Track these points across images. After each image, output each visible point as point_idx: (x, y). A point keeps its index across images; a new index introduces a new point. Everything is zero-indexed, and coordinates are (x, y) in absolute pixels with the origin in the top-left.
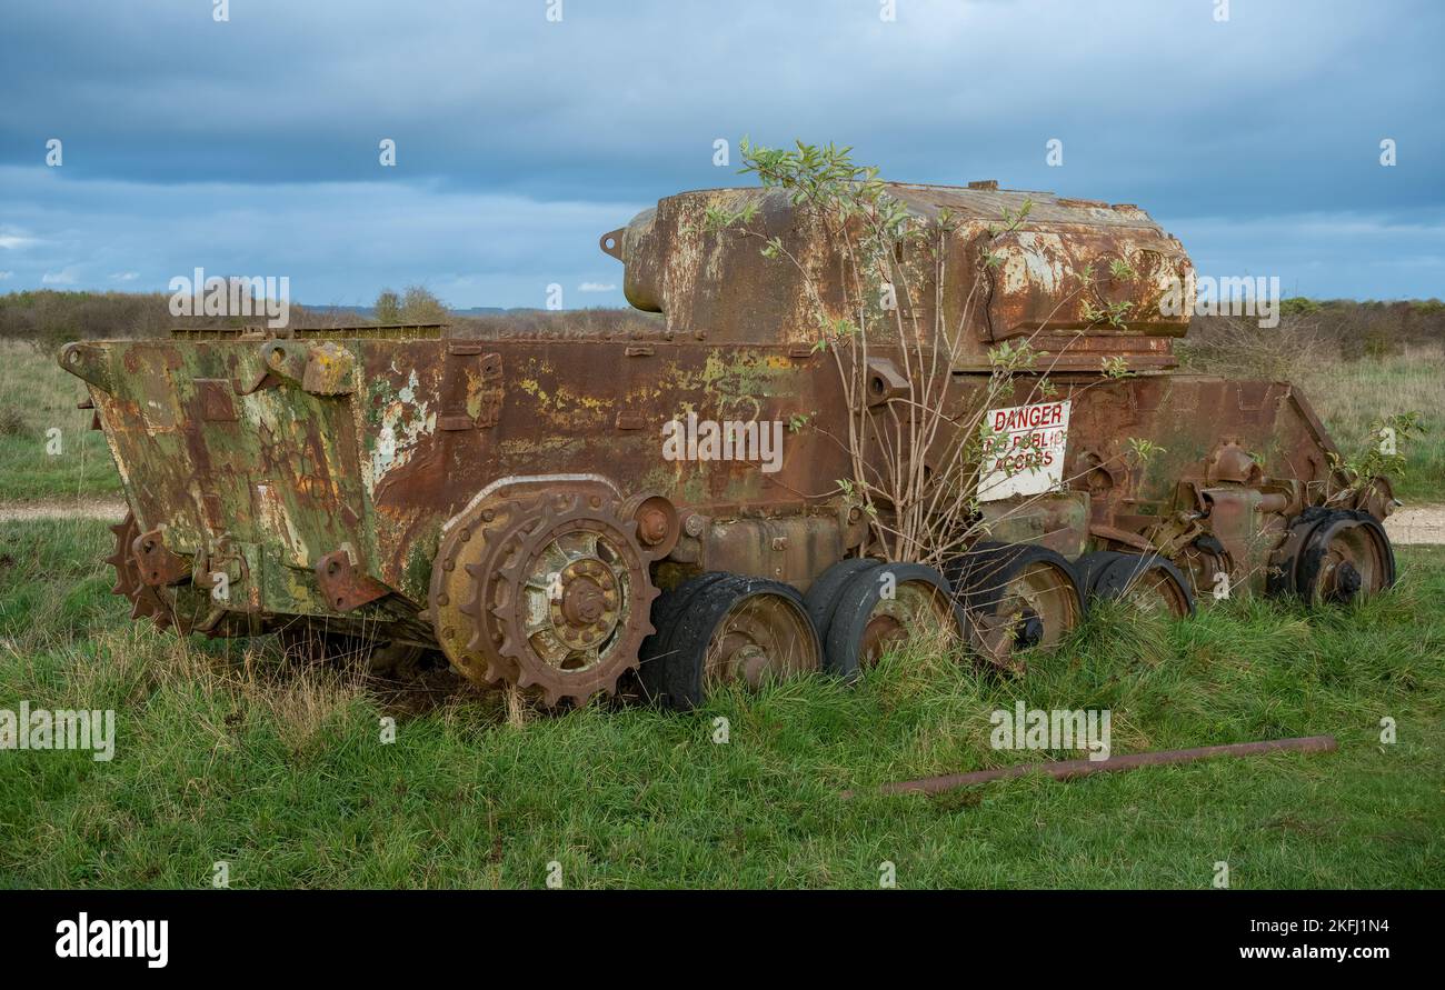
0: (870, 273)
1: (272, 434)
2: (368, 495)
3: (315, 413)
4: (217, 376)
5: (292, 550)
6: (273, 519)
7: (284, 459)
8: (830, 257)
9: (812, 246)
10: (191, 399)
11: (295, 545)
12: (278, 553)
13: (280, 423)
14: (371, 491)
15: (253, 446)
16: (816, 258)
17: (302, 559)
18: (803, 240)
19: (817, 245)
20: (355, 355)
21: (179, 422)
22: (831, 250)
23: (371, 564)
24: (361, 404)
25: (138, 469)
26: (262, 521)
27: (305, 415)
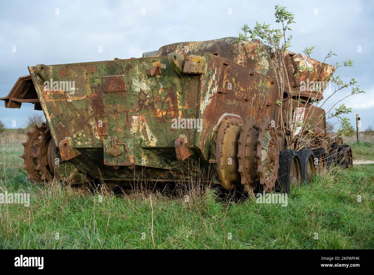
0: (262, 64)
1: (146, 95)
2: (201, 114)
3: (176, 84)
4: (117, 74)
5: (148, 140)
6: (139, 129)
7: (152, 105)
8: (247, 59)
9: (239, 56)
10: (98, 85)
11: (150, 138)
12: (139, 142)
13: (152, 90)
14: (202, 113)
15: (133, 100)
16: (241, 59)
17: (153, 144)
18: (236, 54)
19: (241, 56)
20: (206, 59)
21: (88, 94)
22: (247, 57)
23: (197, 141)
24: (205, 78)
25: (57, 116)
26: (131, 130)
27: (169, 85)
